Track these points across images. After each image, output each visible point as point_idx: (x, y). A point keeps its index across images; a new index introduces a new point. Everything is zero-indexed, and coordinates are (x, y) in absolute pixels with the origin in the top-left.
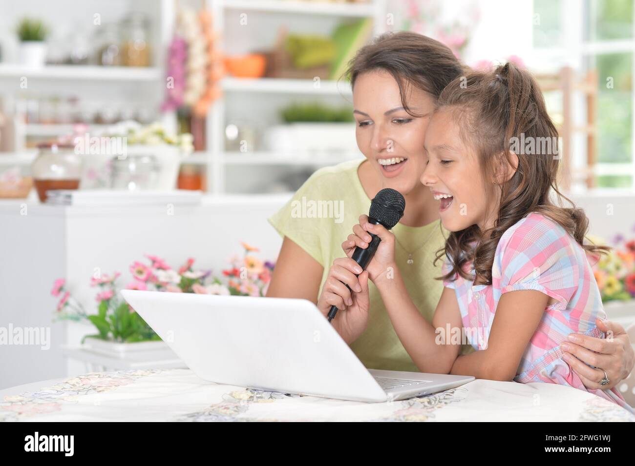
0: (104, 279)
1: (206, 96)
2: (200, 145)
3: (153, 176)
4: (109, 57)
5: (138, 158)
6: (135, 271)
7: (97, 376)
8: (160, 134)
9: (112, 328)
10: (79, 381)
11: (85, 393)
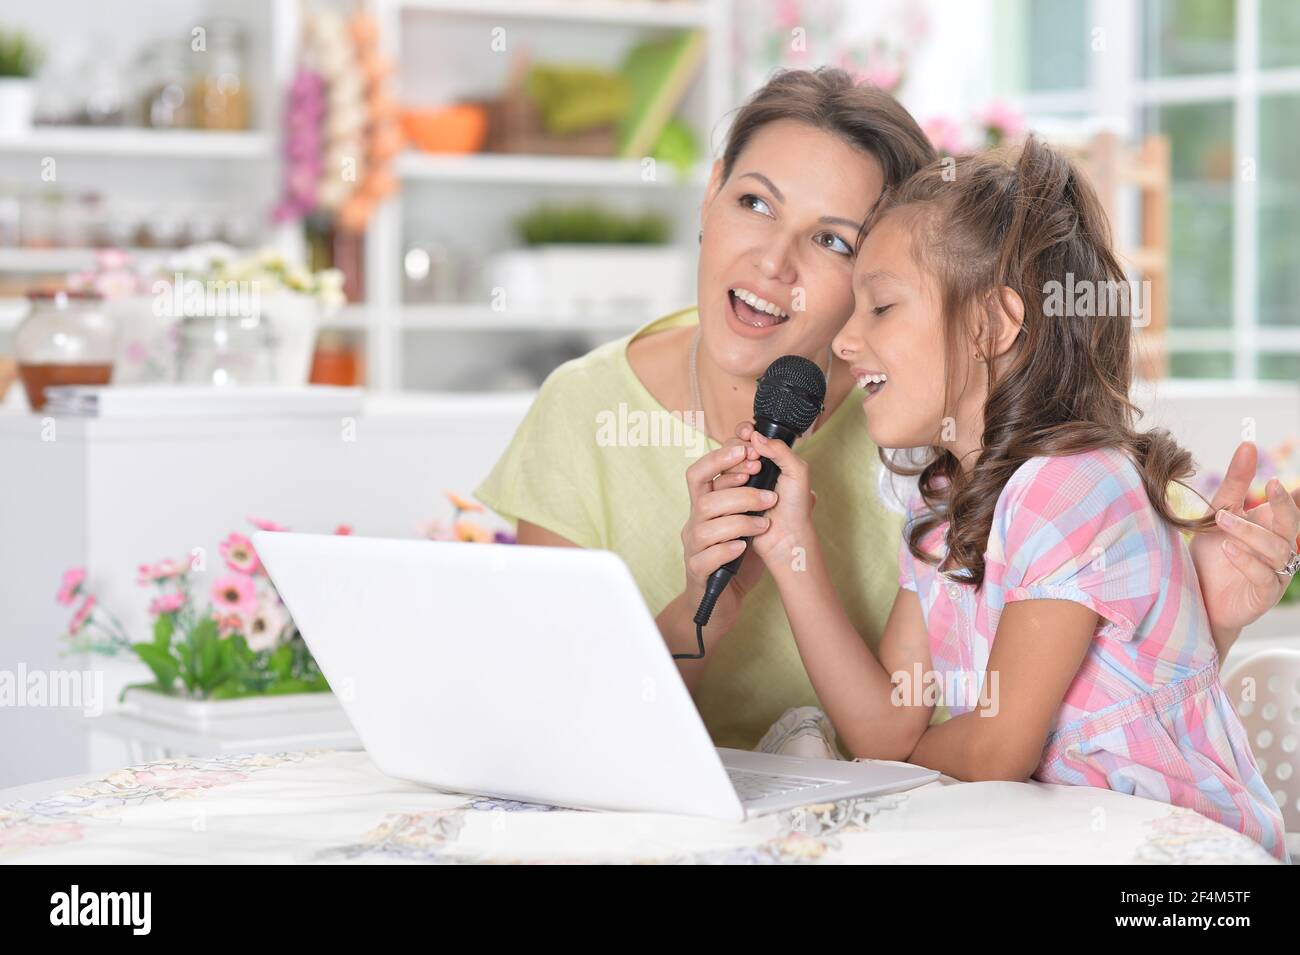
0: (167, 569)
1: (364, 191)
2: (355, 291)
3: (262, 357)
4: (165, 110)
5: (232, 319)
6: (230, 552)
7: (170, 768)
8: (277, 269)
9: (183, 669)
10: (131, 777)
11: (140, 800)
